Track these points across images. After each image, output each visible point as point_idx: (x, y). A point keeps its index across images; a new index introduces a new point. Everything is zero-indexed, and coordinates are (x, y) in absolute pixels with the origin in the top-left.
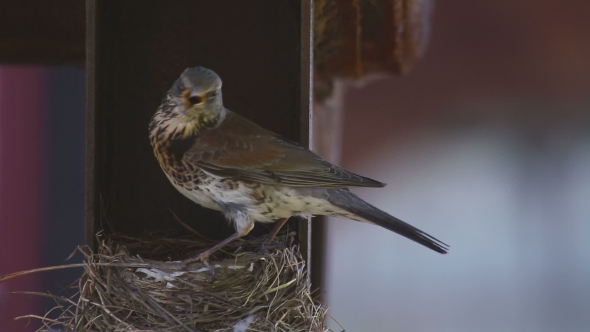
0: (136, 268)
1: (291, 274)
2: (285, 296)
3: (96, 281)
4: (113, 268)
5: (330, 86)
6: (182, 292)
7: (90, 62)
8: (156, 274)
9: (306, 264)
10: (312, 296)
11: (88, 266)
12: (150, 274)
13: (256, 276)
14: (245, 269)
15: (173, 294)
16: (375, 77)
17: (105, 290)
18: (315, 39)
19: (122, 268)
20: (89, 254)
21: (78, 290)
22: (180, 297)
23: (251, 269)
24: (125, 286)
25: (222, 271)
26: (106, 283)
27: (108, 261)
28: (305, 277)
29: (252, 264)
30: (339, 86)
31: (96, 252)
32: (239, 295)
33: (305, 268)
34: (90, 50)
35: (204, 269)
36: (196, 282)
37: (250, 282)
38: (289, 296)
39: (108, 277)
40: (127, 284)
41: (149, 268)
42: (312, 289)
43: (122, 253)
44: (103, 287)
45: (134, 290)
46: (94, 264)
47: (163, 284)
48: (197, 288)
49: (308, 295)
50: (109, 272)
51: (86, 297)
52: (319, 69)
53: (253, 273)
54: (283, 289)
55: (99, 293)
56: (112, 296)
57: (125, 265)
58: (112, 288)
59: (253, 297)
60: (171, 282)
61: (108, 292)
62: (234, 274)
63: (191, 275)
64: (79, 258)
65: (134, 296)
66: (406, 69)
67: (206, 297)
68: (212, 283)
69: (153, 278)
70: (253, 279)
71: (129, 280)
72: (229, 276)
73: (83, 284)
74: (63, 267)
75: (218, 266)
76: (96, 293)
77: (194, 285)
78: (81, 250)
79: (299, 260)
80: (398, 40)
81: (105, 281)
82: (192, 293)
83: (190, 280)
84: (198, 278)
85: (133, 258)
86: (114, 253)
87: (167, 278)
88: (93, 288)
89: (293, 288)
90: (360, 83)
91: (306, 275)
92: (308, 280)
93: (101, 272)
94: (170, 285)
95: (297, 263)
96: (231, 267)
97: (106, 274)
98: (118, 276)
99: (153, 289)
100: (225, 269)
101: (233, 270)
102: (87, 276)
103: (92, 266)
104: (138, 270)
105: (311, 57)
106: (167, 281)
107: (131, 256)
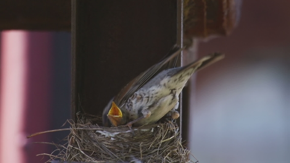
0: (95, 131)
1: (172, 133)
2: (169, 144)
3: (76, 137)
4: (84, 130)
5: (191, 41)
6: (118, 142)
7: (73, 30)
8: (106, 134)
9: (179, 128)
10: (182, 144)
11: (72, 130)
12: (103, 133)
13: (155, 135)
14: (150, 131)
15: (114, 143)
16: (213, 37)
17: (81, 141)
18: (184, 18)
19: (89, 131)
20: (73, 123)
21: (67, 141)
22: (118, 145)
23: (152, 131)
24: (90, 139)
25: (138, 132)
26: (81, 138)
27: (82, 127)
28: (179, 135)
29: (153, 129)
30: (195, 41)
31: (76, 123)
32: (147, 143)
33: (179, 130)
34: (73, 23)
35: (129, 131)
36: (125, 138)
37: (152, 137)
38: (171, 144)
39: (82, 135)
40: (91, 138)
41: (102, 131)
42: (182, 141)
43: (89, 123)
44: (80, 140)
45: (95, 141)
46: (75, 129)
47: (109, 138)
48: (126, 141)
49: (180, 143)
50: (82, 133)
51: (71, 145)
52: (186, 33)
53: (153, 133)
54: (168, 141)
55: (78, 143)
56: (84, 144)
57: (90, 129)
58: (84, 140)
59: (153, 145)
60: (113, 137)
61: (82, 142)
62: (144, 133)
63: (123, 134)
64: (68, 126)
65: (95, 144)
66: (229, 33)
67: (130, 145)
68: (133, 138)
69: (104, 136)
70: (153, 136)
71: (92, 137)
72: (141, 134)
73: (70, 138)
74: (60, 130)
75: (136, 129)
76: (76, 143)
77: (124, 139)
78: (69, 121)
79: (176, 127)
80: (225, 18)
81: (80, 136)
82: (123, 143)
83: (122, 136)
84: (126, 135)
85: (95, 126)
86: (85, 123)
87: (111, 135)
88: (75, 140)
89: (173, 140)
90: (206, 40)
91: (179, 134)
92: (180, 136)
93: (79, 132)
94: (112, 139)
95: (175, 128)
96: (142, 130)
97: (81, 134)
98: (87, 134)
99: (104, 141)
100: (140, 131)
101: (143, 132)
102: (72, 134)
103: (74, 130)
104: (97, 131)
105: (182, 27)
106: (111, 137)
107: (93, 124)
